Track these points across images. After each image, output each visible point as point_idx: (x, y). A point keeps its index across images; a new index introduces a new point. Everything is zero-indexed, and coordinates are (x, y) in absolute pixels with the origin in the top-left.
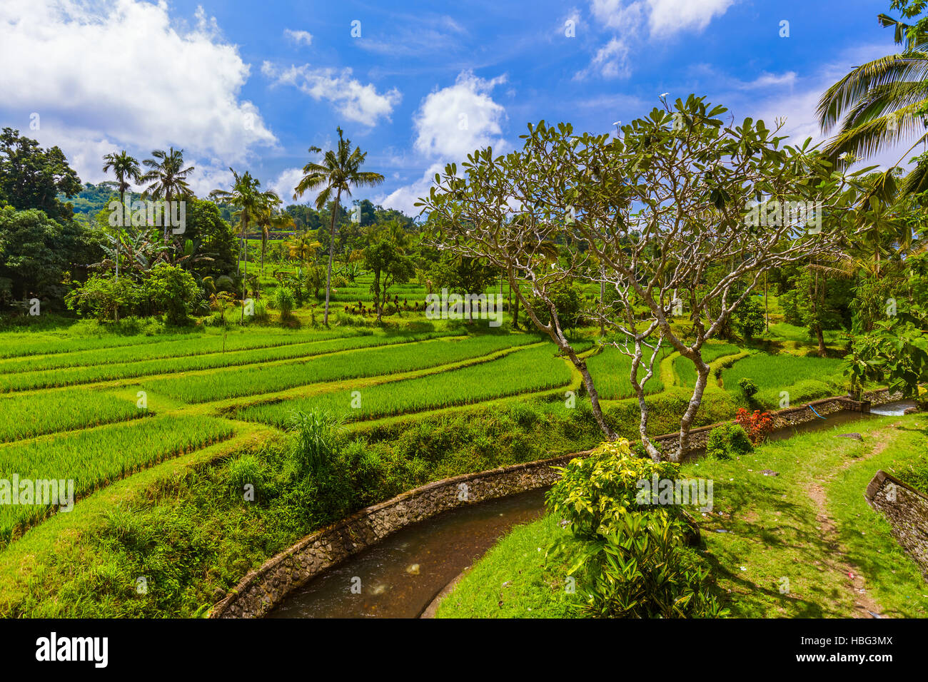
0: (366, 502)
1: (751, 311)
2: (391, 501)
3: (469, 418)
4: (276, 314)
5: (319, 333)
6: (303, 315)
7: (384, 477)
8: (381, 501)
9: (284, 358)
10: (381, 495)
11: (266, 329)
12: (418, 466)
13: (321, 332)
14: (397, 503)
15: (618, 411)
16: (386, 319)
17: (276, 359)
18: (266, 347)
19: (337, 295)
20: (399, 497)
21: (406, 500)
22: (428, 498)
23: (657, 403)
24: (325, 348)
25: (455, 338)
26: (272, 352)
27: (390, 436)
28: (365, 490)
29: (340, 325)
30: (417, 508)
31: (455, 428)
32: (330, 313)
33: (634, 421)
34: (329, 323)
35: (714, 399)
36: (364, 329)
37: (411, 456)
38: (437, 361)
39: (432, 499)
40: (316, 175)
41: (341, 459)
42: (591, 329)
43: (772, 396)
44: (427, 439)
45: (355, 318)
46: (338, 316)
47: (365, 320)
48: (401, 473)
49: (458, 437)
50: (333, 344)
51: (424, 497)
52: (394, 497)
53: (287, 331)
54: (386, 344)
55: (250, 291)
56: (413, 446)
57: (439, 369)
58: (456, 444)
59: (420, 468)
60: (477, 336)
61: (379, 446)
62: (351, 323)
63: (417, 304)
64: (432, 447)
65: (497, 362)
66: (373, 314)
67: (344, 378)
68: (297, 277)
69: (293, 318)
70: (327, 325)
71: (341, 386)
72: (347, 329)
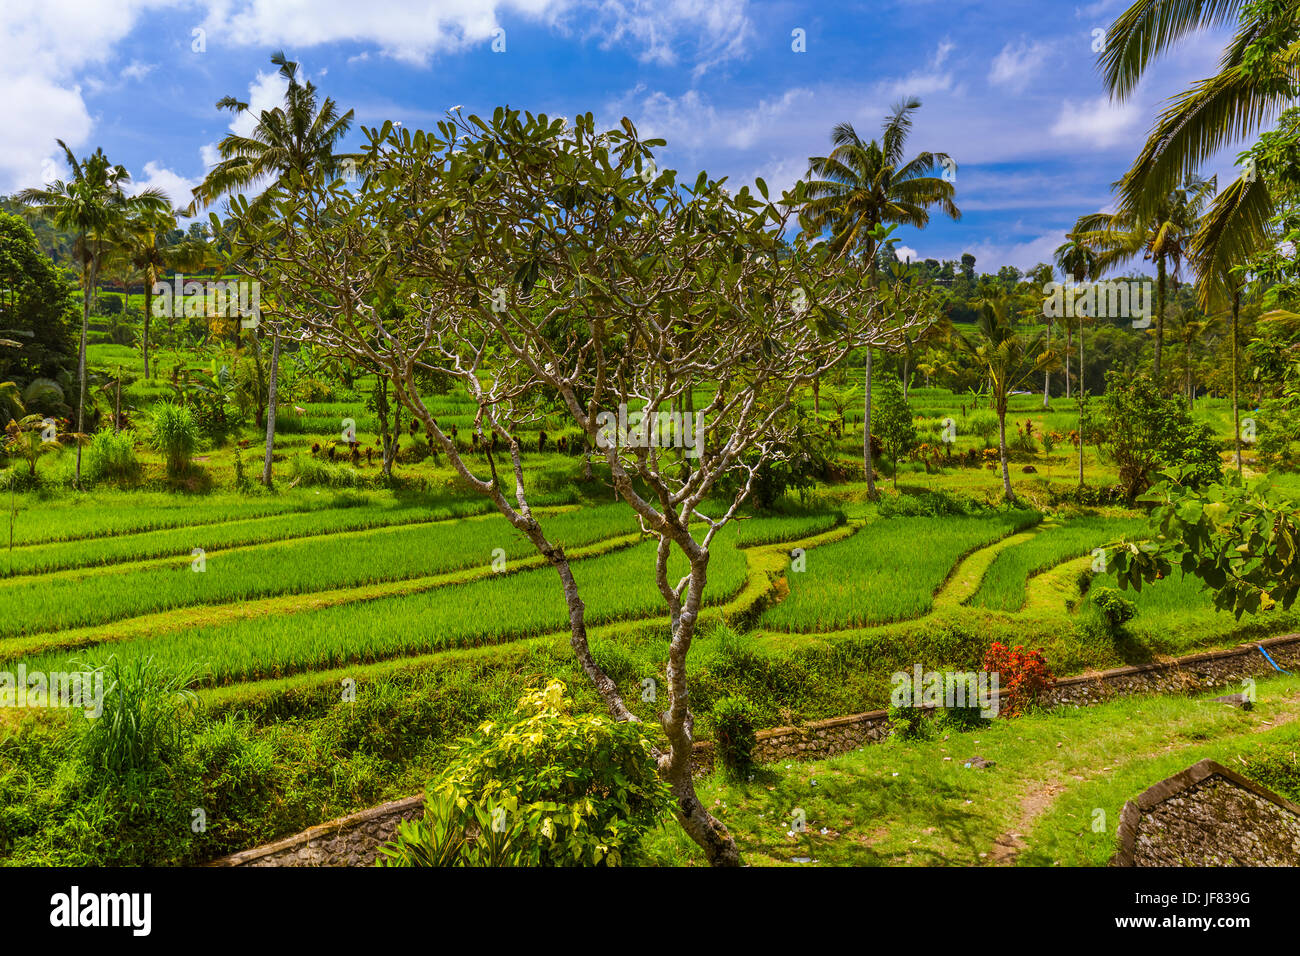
0: (233, 842)
1: (1190, 446)
2: (288, 842)
3: (485, 672)
4: (155, 462)
5: (249, 502)
6: (218, 464)
7: (282, 792)
8: (269, 840)
9: (144, 557)
10: (270, 828)
11: (131, 496)
12: (360, 769)
13: (254, 501)
14: (302, 845)
15: (813, 655)
16: (401, 471)
17: (124, 560)
18: (114, 534)
19: (304, 421)
20: (308, 832)
21: (323, 837)
22: (374, 834)
23: (902, 639)
24: (243, 536)
25: (547, 510)
26: (122, 545)
27: (308, 711)
28: (234, 818)
29: (300, 485)
30: (346, 853)
31: (453, 693)
32: (277, 459)
33: (846, 676)
34: (275, 482)
35: (1035, 632)
36: (352, 492)
37: (349, 747)
38: (469, 557)
39: (382, 834)
40: (240, 162)
41: (188, 758)
42: (850, 487)
43: (1172, 626)
44: (386, 714)
45: (334, 470)
46: (296, 465)
47: (355, 472)
48: (319, 785)
49: (456, 712)
50: (264, 526)
51: (364, 832)
52: (298, 831)
53: (181, 499)
54: (386, 525)
55: (108, 413)
56: (356, 729)
57: (468, 574)
58: (452, 723)
59: (364, 774)
60: (599, 504)
61: (279, 730)
62: (324, 480)
63: (475, 437)
64: (398, 731)
65: (610, 558)
66: (377, 461)
67: (251, 596)
68: (215, 379)
69: (197, 471)
70: (270, 485)
71: (240, 613)
72: (317, 494)
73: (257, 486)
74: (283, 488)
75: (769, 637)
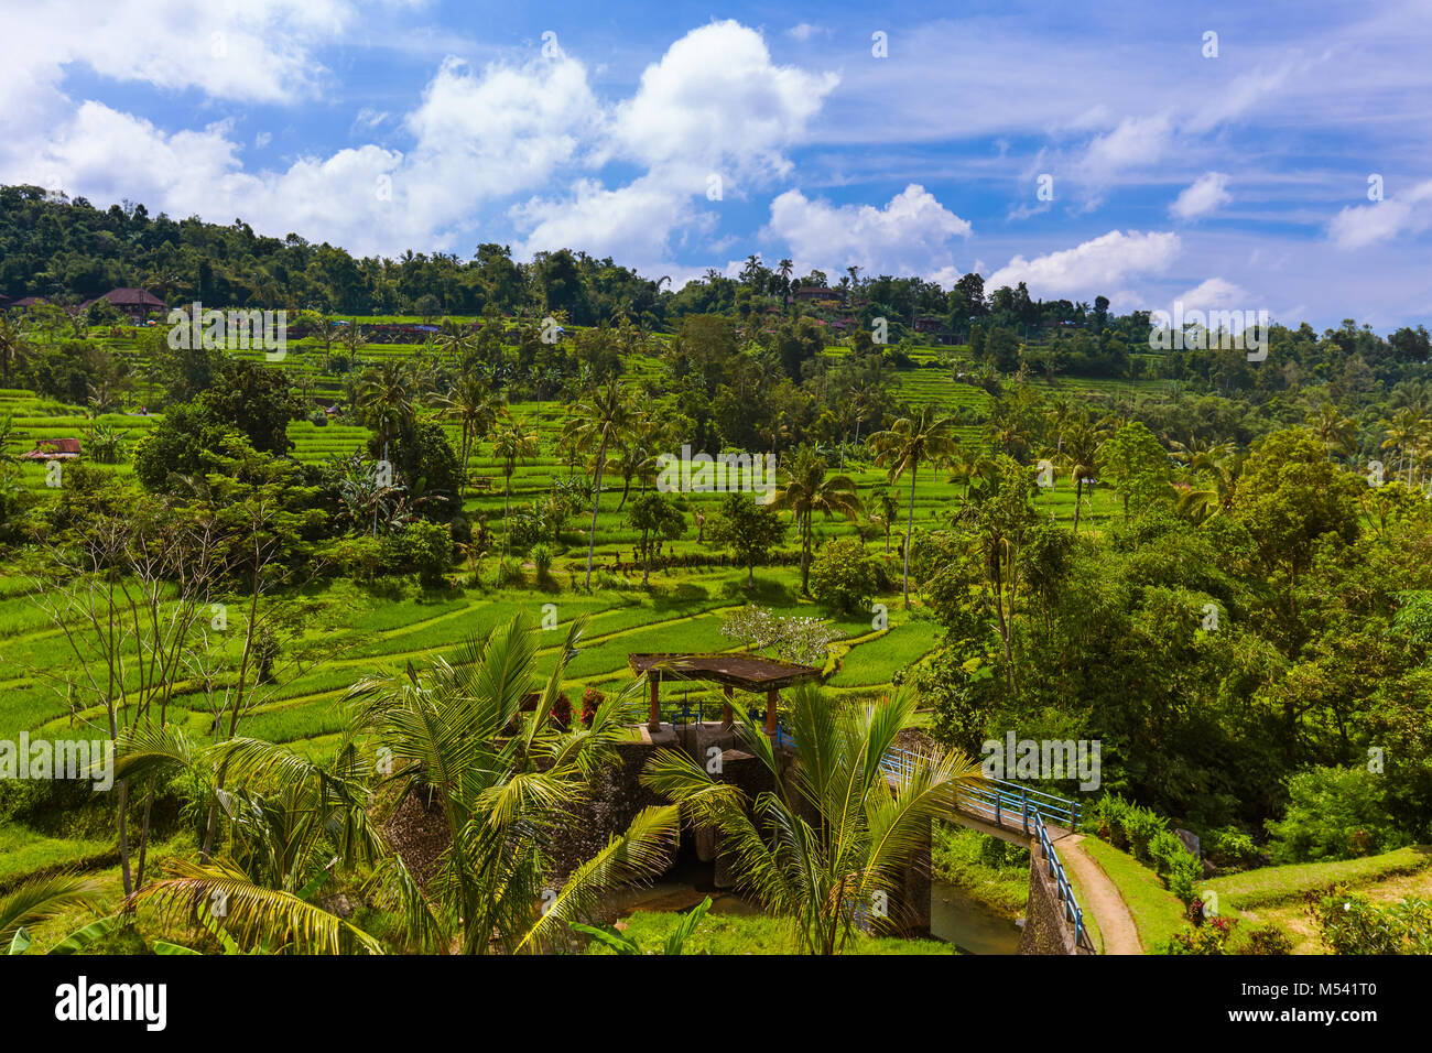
4: (531, 574)
6: (560, 574)
11: (523, 594)
16: (652, 580)
25: (733, 609)
34: (590, 586)
36: (630, 595)
46: (600, 577)
53: (549, 596)
54: (662, 622)
62: (611, 585)
66: (635, 572)
69: (552, 579)
70: (588, 588)
72: (611, 593)
73: (582, 589)
74: (594, 589)
75: (829, 688)
